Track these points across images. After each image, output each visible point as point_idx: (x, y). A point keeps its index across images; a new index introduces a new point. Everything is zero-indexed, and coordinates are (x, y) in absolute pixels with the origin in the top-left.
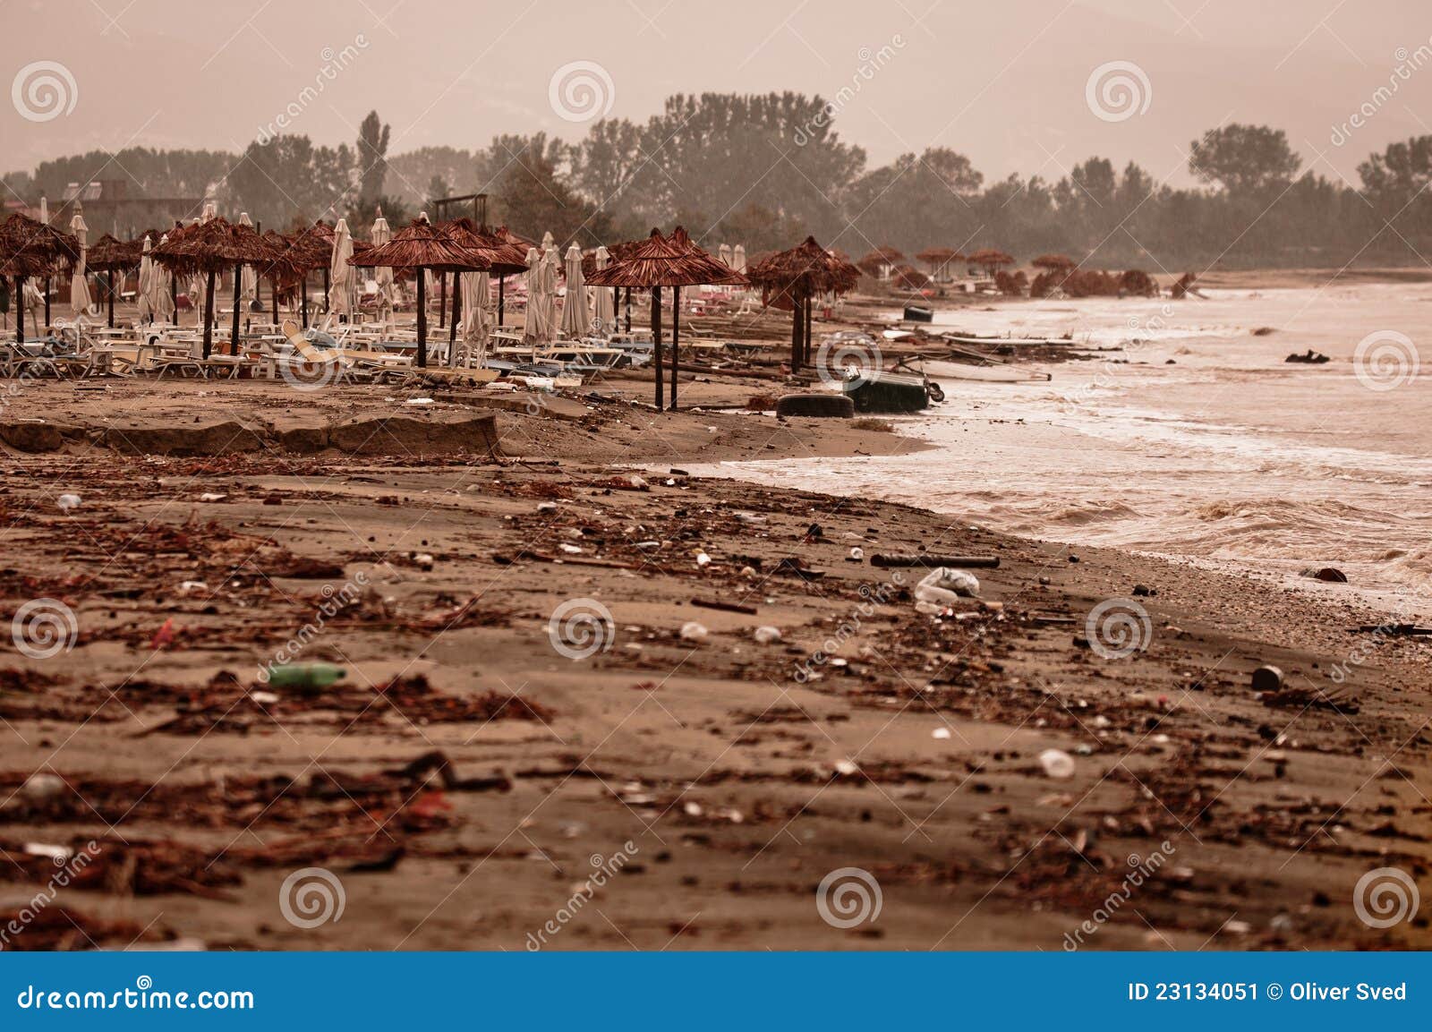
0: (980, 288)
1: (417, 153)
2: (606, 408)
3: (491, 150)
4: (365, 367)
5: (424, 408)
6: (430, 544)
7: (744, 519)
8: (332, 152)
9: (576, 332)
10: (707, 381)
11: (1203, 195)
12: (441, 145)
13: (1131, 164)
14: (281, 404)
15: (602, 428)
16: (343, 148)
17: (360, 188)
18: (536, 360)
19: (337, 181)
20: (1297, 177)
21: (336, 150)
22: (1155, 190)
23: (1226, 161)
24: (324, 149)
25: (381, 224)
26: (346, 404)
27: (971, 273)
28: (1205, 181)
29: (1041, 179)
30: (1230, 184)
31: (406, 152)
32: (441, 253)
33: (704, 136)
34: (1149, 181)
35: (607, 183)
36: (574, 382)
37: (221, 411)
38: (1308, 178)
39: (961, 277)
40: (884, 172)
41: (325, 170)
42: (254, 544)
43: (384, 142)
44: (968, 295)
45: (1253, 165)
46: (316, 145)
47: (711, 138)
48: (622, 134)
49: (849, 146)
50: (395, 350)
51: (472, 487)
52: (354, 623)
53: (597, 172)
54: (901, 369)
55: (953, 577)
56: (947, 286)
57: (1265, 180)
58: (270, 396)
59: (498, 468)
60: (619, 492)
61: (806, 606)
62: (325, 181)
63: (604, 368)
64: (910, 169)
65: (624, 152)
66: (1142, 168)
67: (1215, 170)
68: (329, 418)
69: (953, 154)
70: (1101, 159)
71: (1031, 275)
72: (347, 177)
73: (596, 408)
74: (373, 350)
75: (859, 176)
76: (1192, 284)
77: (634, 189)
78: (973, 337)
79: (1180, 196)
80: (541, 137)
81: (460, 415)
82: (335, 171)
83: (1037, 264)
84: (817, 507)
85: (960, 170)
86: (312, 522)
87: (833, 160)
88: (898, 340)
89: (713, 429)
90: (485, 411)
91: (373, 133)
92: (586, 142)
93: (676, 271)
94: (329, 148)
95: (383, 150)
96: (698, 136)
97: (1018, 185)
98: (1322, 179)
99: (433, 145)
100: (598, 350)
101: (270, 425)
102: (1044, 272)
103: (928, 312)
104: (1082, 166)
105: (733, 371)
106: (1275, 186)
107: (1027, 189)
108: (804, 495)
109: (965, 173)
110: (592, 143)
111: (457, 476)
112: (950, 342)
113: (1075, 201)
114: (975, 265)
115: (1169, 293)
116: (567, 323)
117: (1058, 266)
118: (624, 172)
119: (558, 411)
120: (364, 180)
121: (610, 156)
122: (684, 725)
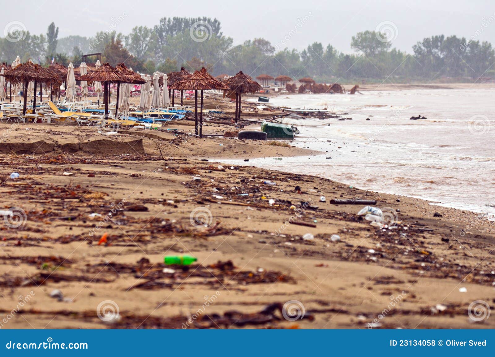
0: (280, 90)
1: (67, 37)
2: (181, 136)
3: (96, 37)
4: (85, 119)
5: (114, 136)
6: (165, 195)
7: (267, 183)
8: (37, 37)
9: (157, 106)
10: (207, 125)
11: (356, 56)
12: (76, 35)
13: (329, 45)
14: (59, 133)
15: (180, 144)
16: (41, 36)
17: (48, 51)
18: (144, 117)
19: (39, 47)
20: (390, 50)
21: (39, 36)
22: (338, 55)
23: (364, 44)
24: (35, 36)
25: (83, 65)
26: (84, 134)
27: (276, 84)
28: (356, 51)
29: (296, 50)
30: (365, 52)
31: (64, 37)
32: (114, 76)
33: (174, 33)
34: (335, 51)
35: (138, 49)
36: (159, 125)
37: (37, 136)
38: (394, 50)
39: (273, 86)
40: (240, 47)
41: (35, 43)
42: (102, 196)
43: (57, 33)
44: (277, 92)
45: (374, 45)
46: (32, 34)
47: (176, 33)
48: (144, 32)
49: (227, 37)
50: (90, 112)
51: (159, 170)
52: (174, 234)
53: (135, 46)
54: (274, 121)
55: (373, 210)
56: (269, 89)
57: (378, 51)
58: (53, 130)
59: (164, 161)
60: (214, 172)
61: (330, 223)
62: (35, 47)
63: (169, 120)
64: (249, 45)
65: (144, 38)
66: (333, 46)
67: (360, 47)
68: (79, 139)
69: (265, 40)
70: (318, 43)
71: (298, 85)
72: (42, 46)
73: (177, 136)
74: (83, 112)
75: (230, 48)
76: (358, 89)
77: (148, 52)
78: (290, 108)
79: (347, 57)
80: (114, 33)
81: (128, 139)
82: (38, 44)
83: (301, 81)
84: (290, 178)
85: (267, 46)
86: (113, 185)
87: (221, 42)
88: (264, 109)
89: (222, 144)
90: (138, 138)
91: (52, 31)
92: (131, 34)
93: (204, 84)
94: (37, 35)
95: (56, 36)
96: (172, 33)
97: (288, 52)
98: (399, 51)
99: (73, 35)
100: (165, 113)
101: (57, 141)
102: (304, 84)
103: (267, 99)
104: (311, 45)
105: (213, 121)
106: (382, 53)
107: (291, 53)
108: (283, 174)
109: (269, 47)
110: (133, 35)
111: (150, 165)
112: (283, 111)
113: (309, 58)
114: (277, 81)
115: (350, 92)
116: (154, 103)
117: (308, 82)
118: (144, 45)
119: (163, 137)
120: (49, 48)
121: (139, 40)
122: (354, 285)
